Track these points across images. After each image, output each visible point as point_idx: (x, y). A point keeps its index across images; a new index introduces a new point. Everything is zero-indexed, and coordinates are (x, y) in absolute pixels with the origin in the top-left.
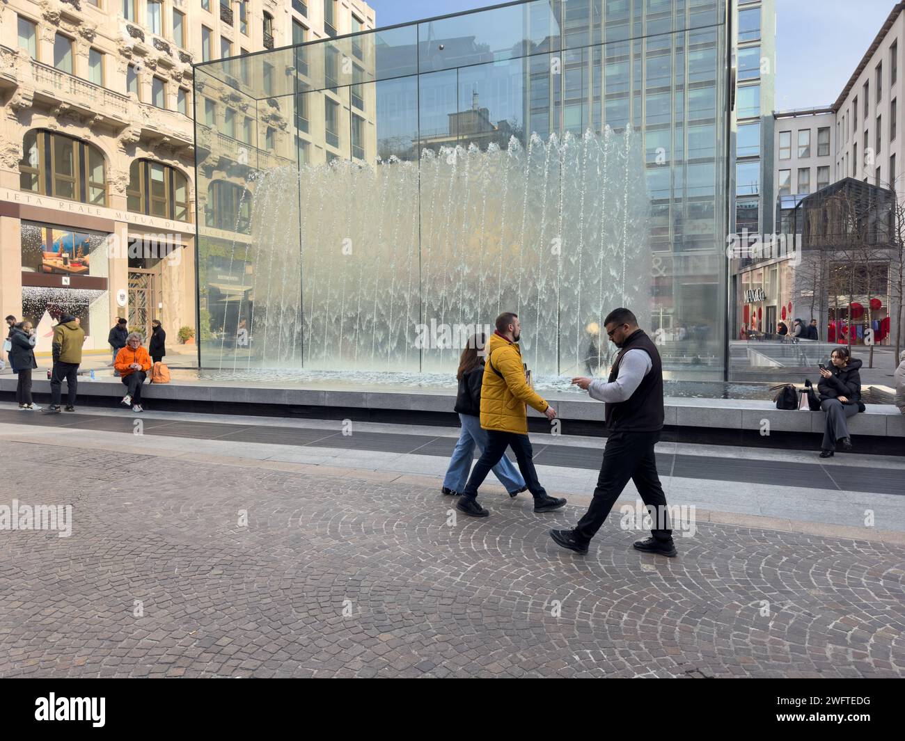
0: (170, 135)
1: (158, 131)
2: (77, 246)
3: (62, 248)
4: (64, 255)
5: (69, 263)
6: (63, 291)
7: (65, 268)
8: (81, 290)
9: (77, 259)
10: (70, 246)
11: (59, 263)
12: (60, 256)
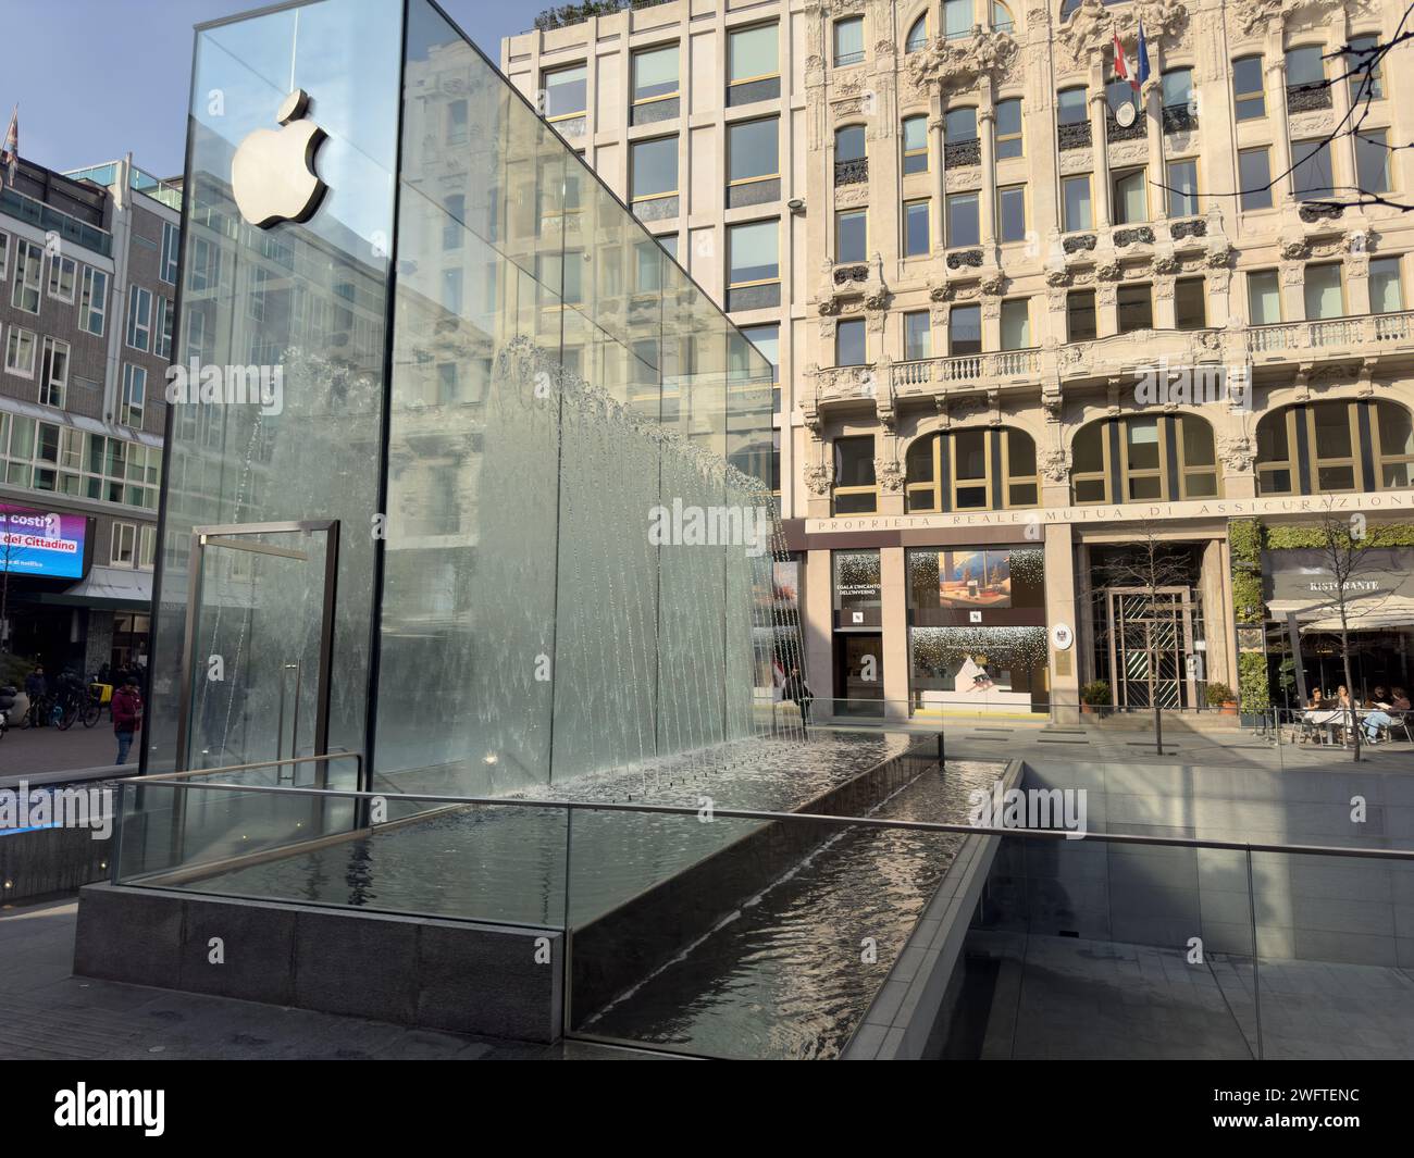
0: (1117, 373)
1: (1091, 376)
2: (990, 570)
3: (968, 573)
4: (970, 583)
5: (978, 594)
6: (969, 630)
7: (973, 599)
8: (997, 629)
9: (990, 586)
10: (979, 570)
11: (964, 594)
12: (965, 585)
